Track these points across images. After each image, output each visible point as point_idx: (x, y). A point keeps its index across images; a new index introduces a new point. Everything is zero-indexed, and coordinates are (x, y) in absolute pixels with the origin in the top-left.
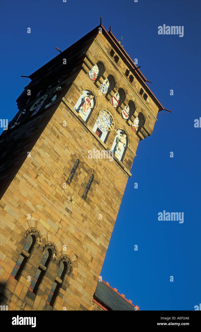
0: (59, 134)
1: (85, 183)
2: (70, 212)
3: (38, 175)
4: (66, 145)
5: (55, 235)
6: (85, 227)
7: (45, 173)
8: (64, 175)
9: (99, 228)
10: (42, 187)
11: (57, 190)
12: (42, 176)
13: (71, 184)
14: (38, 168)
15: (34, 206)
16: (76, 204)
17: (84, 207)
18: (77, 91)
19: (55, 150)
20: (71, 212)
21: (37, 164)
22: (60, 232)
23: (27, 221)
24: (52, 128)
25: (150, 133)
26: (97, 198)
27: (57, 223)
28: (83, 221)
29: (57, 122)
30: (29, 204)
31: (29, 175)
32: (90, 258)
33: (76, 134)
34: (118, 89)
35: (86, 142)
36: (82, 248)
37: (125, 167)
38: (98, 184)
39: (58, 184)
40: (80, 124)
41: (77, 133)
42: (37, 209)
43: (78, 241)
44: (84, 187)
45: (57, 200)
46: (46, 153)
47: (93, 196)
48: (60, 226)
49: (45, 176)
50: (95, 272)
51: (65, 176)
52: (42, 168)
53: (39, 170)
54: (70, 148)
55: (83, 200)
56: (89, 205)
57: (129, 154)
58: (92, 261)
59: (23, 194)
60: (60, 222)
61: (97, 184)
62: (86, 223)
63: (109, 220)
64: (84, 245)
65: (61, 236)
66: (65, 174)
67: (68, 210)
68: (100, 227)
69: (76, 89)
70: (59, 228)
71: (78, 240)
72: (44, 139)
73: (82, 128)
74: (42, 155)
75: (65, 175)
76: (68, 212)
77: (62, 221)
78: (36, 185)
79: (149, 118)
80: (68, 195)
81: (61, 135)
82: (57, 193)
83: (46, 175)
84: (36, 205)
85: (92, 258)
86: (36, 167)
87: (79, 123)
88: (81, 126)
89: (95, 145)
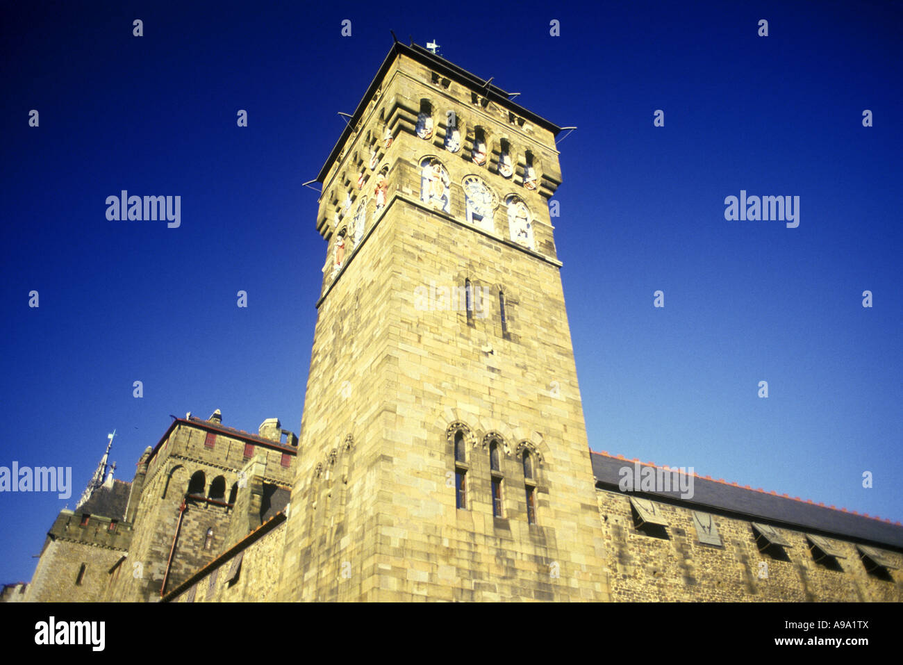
0: (419, 253)
1: (497, 313)
2: (496, 371)
3: (420, 336)
4: (438, 266)
5: (492, 417)
6: (530, 382)
7: (428, 328)
8: (459, 316)
9: (553, 373)
10: (436, 352)
11: (460, 345)
12: (427, 333)
13: (476, 325)
14: (415, 325)
15: (439, 387)
16: (499, 353)
17: (514, 352)
18: (412, 169)
20: (499, 370)
21: (410, 319)
22: (497, 408)
23: (441, 416)
24: (404, 250)
25: (558, 179)
26: (526, 328)
27: (486, 397)
28: (523, 374)
29: (407, 237)
30: (430, 388)
31: (406, 343)
32: (561, 428)
33: (445, 241)
34: (474, 133)
35: (466, 246)
36: (542, 417)
37: (546, 256)
38: (517, 304)
39: (456, 335)
40: (444, 222)
41: (446, 238)
42: (444, 390)
43: (531, 410)
44: (499, 321)
45: (469, 361)
47: (518, 327)
48: (493, 399)
49: (431, 332)
50: (579, 445)
51: (462, 317)
52: (421, 320)
53: (418, 326)
54: (447, 268)
55: (507, 342)
56: (520, 346)
57: (542, 232)
58: (566, 430)
59: (414, 376)
60: (490, 394)
61: (516, 306)
62: (529, 376)
63: (562, 354)
64: (542, 412)
65: (502, 415)
66: (459, 313)
67: (492, 369)
68: (554, 371)
69: (408, 168)
70: (493, 403)
71: (530, 408)
72: (400, 273)
73: (449, 227)
74: (410, 301)
75: (461, 315)
76: (493, 372)
77: (491, 391)
78: (424, 353)
79: (545, 157)
80: (480, 345)
81: (424, 255)
82: (462, 349)
83: (432, 330)
84: (441, 384)
85: (565, 426)
86: (411, 324)
87: (439, 220)
88: (446, 224)
89: (482, 243)
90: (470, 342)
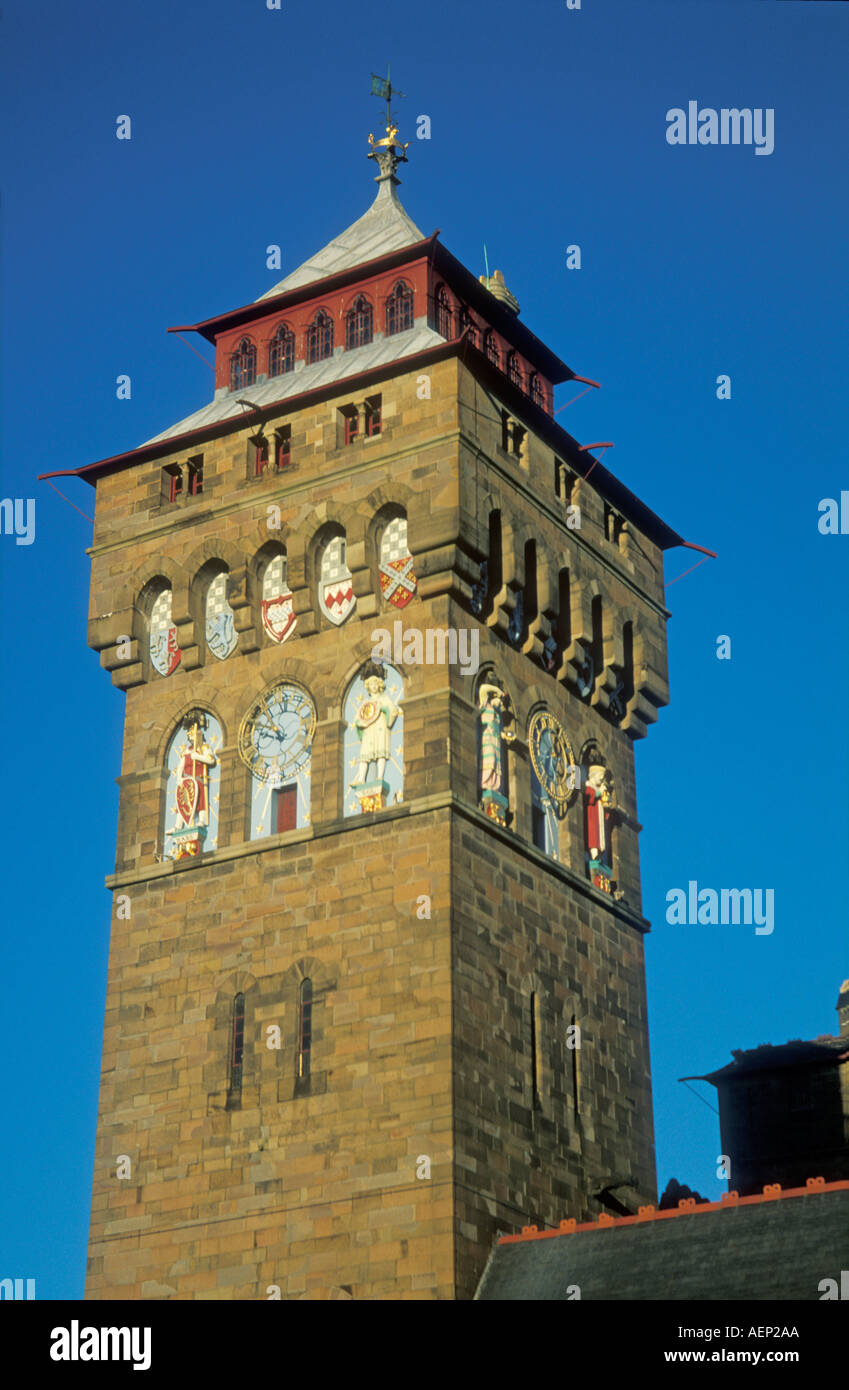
0: (148, 997)
2: (274, 1185)
3: (139, 1191)
4: (181, 1000)
6: (340, 1173)
7: (155, 1162)
8: (211, 1099)
9: (394, 1123)
10: (165, 1208)
11: (209, 1166)
12: (151, 1177)
13: (243, 1098)
15: (165, 1281)
16: (282, 1141)
17: (313, 1118)
19: (156, 1059)
20: (278, 1181)
22: (267, 1271)
24: (121, 1010)
26: (346, 1040)
27: (247, 1258)
28: (327, 1165)
30: (151, 1289)
31: (117, 1218)
32: (394, 1253)
33: (196, 928)
35: (238, 910)
36: (357, 1245)
38: (333, 988)
39: (203, 1147)
40: (197, 877)
41: (198, 919)
42: (174, 1280)
43: (335, 1240)
44: (288, 1058)
45: (221, 1193)
46: (139, 1101)
47: (329, 1049)
48: (260, 1255)
49: (159, 1168)
50: (432, 1275)
51: (217, 1098)
52: (142, 1154)
53: (137, 1170)
54: (196, 996)
55: (301, 1103)
56: (326, 1096)
57: (421, 724)
58: (405, 1253)
59: (126, 1280)
60: (256, 1245)
61: (331, 994)
62: (339, 1160)
63: (422, 1060)
64: (358, 1235)
66: (213, 1091)
67: (264, 1187)
68: (397, 1116)
70: (259, 1264)
71: (333, 1238)
72: (114, 1069)
74: (127, 1122)
75: (215, 1094)
76: (266, 1191)
77: (258, 1238)
78: (146, 1221)
80: (246, 1143)
81: (155, 994)
82: (212, 1173)
83: (163, 1163)
84: (168, 1272)
85: (404, 1243)
87: (190, 880)
88: (203, 880)
89: (273, 874)
90: (228, 1148)
